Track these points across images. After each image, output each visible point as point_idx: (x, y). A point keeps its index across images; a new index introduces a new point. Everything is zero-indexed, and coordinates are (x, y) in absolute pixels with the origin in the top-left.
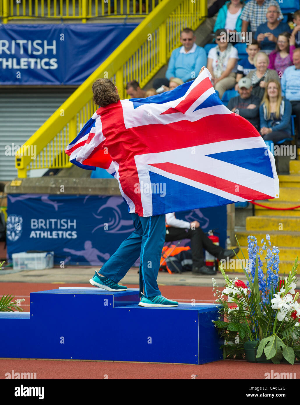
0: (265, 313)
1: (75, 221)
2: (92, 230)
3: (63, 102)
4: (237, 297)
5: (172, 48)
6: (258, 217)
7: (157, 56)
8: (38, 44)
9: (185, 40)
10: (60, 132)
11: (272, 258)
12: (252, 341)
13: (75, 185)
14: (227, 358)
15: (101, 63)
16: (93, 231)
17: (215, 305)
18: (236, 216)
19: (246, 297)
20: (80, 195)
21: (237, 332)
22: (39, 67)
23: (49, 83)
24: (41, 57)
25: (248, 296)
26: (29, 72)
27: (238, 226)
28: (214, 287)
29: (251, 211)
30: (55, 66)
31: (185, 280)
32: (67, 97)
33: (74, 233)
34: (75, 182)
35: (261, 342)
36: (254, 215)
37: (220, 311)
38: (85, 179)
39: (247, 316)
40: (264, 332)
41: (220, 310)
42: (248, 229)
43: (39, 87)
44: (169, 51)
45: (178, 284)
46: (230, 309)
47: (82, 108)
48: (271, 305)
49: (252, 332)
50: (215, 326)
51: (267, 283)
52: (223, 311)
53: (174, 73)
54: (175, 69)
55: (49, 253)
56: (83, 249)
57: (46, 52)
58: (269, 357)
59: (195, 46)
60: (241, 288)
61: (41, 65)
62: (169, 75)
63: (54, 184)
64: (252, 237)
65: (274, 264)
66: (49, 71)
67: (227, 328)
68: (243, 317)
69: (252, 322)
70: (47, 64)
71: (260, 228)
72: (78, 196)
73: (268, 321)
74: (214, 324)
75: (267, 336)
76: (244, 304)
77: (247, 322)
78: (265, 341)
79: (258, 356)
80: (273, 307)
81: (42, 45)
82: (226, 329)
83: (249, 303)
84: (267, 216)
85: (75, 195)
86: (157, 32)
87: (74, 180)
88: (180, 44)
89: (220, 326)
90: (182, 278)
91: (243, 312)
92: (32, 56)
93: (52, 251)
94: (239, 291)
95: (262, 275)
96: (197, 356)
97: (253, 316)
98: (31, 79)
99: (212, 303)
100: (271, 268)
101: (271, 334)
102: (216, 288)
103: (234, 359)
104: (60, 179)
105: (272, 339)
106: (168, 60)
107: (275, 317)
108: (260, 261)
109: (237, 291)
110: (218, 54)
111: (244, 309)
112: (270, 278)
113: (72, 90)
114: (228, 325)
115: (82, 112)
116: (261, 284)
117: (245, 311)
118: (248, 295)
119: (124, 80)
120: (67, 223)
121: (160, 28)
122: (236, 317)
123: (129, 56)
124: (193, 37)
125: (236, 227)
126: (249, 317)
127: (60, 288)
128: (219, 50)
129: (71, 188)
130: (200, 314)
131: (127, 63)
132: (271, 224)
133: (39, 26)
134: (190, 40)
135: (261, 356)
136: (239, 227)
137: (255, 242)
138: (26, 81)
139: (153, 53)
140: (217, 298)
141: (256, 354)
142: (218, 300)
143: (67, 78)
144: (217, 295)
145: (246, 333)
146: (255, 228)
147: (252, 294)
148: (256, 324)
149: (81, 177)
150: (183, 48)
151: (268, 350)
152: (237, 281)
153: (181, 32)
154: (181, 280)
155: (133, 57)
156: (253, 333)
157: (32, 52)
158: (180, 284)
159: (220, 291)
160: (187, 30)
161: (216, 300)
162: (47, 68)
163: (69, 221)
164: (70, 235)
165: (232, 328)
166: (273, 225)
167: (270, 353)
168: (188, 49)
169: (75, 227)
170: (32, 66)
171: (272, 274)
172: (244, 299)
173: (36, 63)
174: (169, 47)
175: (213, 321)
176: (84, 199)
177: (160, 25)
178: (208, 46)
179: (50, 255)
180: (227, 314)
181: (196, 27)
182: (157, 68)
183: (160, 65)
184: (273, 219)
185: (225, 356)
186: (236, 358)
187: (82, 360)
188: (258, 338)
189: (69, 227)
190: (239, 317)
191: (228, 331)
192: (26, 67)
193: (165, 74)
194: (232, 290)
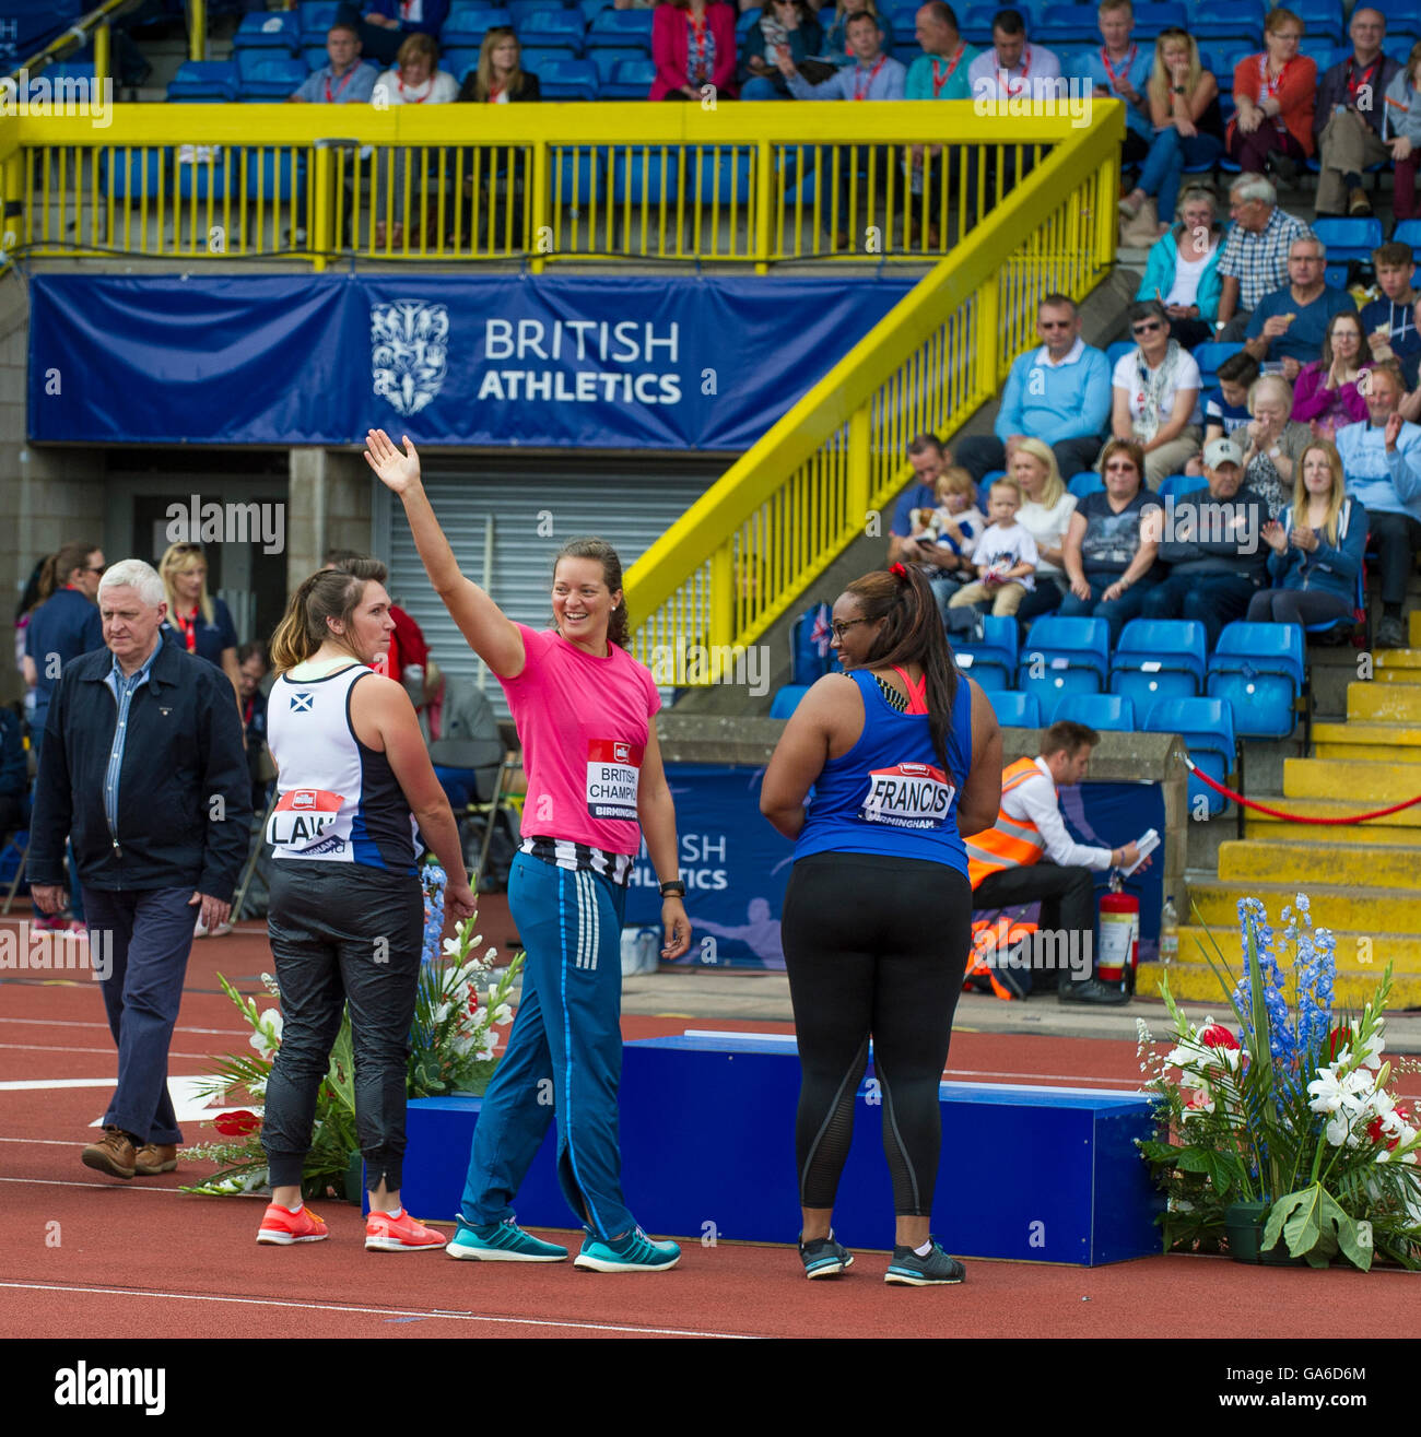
0: (1288, 1122)
1: (722, 840)
2: (771, 868)
3: (693, 499)
4: (1209, 1074)
5: (1014, 352)
6: (1255, 843)
7: (968, 370)
8: (626, 332)
9: (1049, 326)
10: (685, 584)
11: (1315, 962)
12: (1248, 1202)
13: (726, 737)
14: (1173, 1249)
15: (808, 389)
16: (774, 872)
17: (1143, 1095)
18: (1189, 837)
19: (1237, 1075)
20: (739, 766)
21: (1206, 1175)
22: (628, 397)
23: (654, 444)
24: (635, 370)
25: (1242, 1072)
26: (602, 412)
27: (1194, 867)
28: (1143, 1043)
29: (1235, 824)
30: (674, 396)
31: (1039, 1020)
32: (707, 486)
33: (718, 875)
34: (726, 729)
35: (1276, 1207)
36: (1241, 837)
37: (1157, 1115)
38: (754, 719)
39: (1236, 1130)
40: (1284, 1175)
41: (1158, 1110)
42: (1225, 876)
43: (627, 453)
44: (1006, 359)
45: (1019, 1029)
46: (1187, 1109)
47: (751, 517)
48: (1308, 1099)
49: (1250, 1176)
50: (1143, 1156)
51: (1299, 1037)
52: (1165, 1114)
53: (1018, 422)
54: (1022, 410)
55: (645, 931)
56: (744, 920)
57: (649, 357)
58: (1297, 1250)
59: (1080, 346)
60: (1220, 1049)
61: (634, 390)
62: (1004, 429)
63: (666, 731)
64: (1249, 900)
65: (1319, 980)
66: (657, 409)
67: (1176, 1163)
68: (1226, 1132)
69: (1251, 1149)
70: (651, 389)
71: (1258, 874)
72: (732, 768)
73: (1298, 1146)
74: (1139, 1150)
75: (1294, 1191)
76: (1228, 1094)
77: (1237, 1148)
78: (1288, 1202)
79: (1267, 1247)
80: (1315, 1105)
81: (638, 335)
82: (1173, 1165)
83: (1243, 1094)
84: (1279, 840)
85: (725, 766)
86: (972, 304)
87: (723, 722)
88: (1035, 340)
89: (1156, 1157)
90: (1029, 1014)
91: (1224, 1120)
92: (611, 367)
93: (653, 925)
94: (1214, 1059)
95: (1281, 1012)
96: (1089, 1240)
97: (1255, 1131)
98: (604, 431)
99: (1134, 1088)
100: (1312, 993)
101: (1304, 1184)
102: (1148, 1047)
103: (1194, 1252)
104: (681, 717)
105: (1308, 1197)
106: (1001, 386)
107: (1319, 1135)
108: (1275, 972)
109: (1206, 1057)
110: (1143, 374)
111: (1230, 1109)
112: (1308, 1020)
113: (721, 466)
114: (1179, 1153)
115: (749, 530)
116: (1280, 1039)
117: (1230, 1117)
118: (1240, 1068)
119: (872, 442)
120: (698, 845)
121: (980, 292)
122: (1206, 1133)
123: (891, 369)
124: (1075, 317)
125: (1188, 870)
126: (1244, 1133)
127: (688, 1033)
128: (1143, 364)
129: (713, 744)
130: (1101, 1122)
131: (882, 390)
132: (1291, 862)
133: (631, 282)
134: (1062, 325)
135: (1276, 1246)
136: (1196, 871)
137: (1262, 915)
138: (588, 438)
139: (959, 362)
140: (1149, 1075)
141: (1260, 1240)
142: (1154, 1082)
143: (707, 431)
144: (1151, 1068)
145: (1232, 1178)
146: (1245, 874)
147: (1255, 1064)
148: (1262, 1154)
149: (742, 714)
150: (1044, 352)
151: (1295, 1229)
152: (1211, 1028)
153: (1040, 303)
154: (1026, 1019)
155: (900, 372)
156: (1254, 1180)
157: (609, 354)
158: (1025, 1030)
159: (1159, 1057)
160: (1055, 299)
161: (1148, 1083)
162: (651, 399)
163: (705, 839)
164: (707, 879)
165: (1192, 1164)
166: (1298, 866)
167: (1300, 1237)
168: (1059, 352)
169: (722, 857)
170: (609, 396)
171: (1314, 1009)
172: (1228, 1080)
173: (620, 384)
174: (1005, 346)
175: (1137, 1140)
176: (750, 777)
177: (981, 285)
178: (1118, 346)
179: (650, 936)
180: (1179, 1123)
181: (1083, 291)
182: (970, 407)
183: (979, 398)
184: (1299, 849)
185: (1167, 1242)
186: (1201, 1250)
187: (748, 1243)
188: (1268, 1194)
189: (705, 857)
190: (1215, 1132)
191: (1179, 1171)
192: (592, 398)
193: (992, 424)
194: (1196, 1055)
